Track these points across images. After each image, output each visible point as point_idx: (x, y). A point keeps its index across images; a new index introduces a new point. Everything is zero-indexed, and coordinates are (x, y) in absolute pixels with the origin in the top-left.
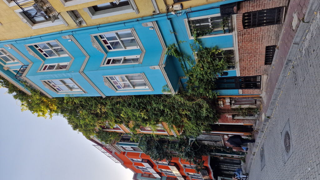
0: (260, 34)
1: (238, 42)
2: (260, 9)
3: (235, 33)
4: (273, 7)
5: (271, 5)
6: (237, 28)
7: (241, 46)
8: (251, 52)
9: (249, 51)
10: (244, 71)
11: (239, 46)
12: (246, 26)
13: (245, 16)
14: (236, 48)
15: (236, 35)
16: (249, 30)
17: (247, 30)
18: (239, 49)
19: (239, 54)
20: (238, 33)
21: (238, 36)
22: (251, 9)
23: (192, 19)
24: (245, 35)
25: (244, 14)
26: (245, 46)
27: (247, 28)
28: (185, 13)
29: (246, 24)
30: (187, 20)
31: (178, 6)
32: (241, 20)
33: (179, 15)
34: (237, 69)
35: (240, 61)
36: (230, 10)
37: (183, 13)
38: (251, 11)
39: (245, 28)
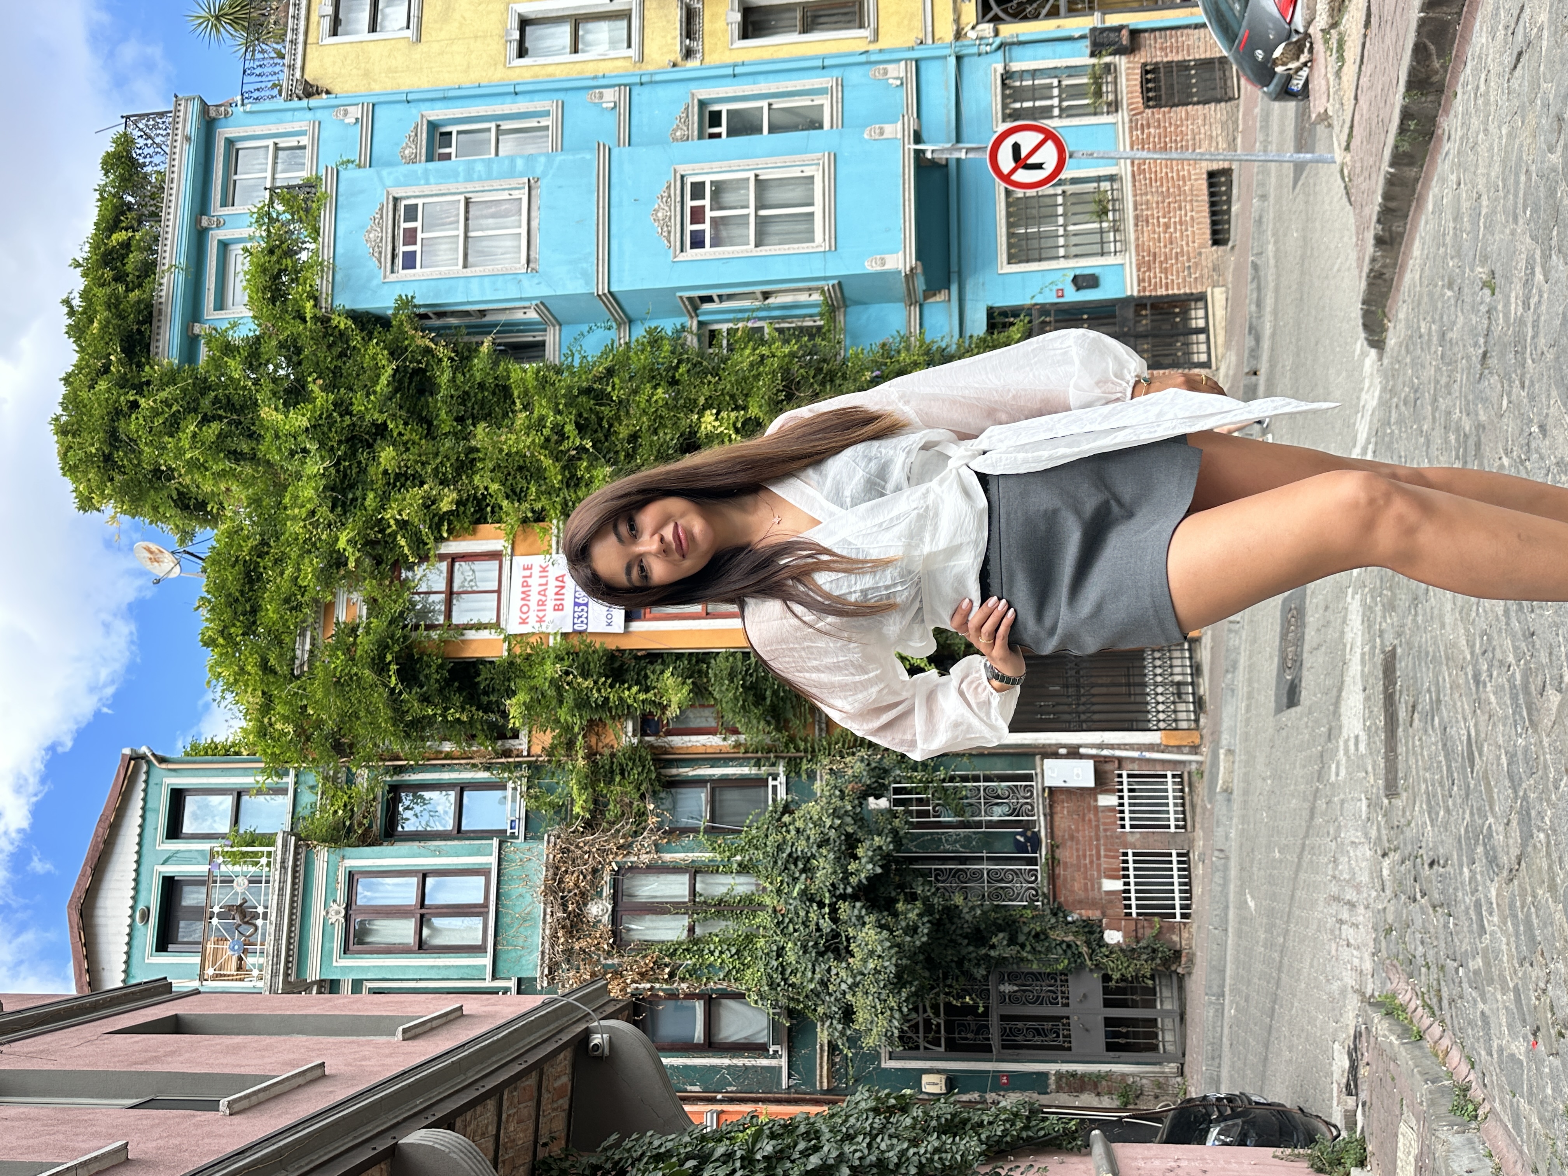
0: (1188, 128)
2: (1180, 58)
3: (1122, 117)
4: (1208, 55)
5: (1202, 49)
6: (1129, 105)
7: (1139, 164)
11: (1133, 163)
12: (1149, 99)
13: (1147, 72)
14: (1124, 170)
15: (1127, 126)
16: (1159, 114)
17: (1153, 114)
18: (1133, 176)
19: (1135, 195)
20: (1131, 121)
21: (1131, 129)
22: (1160, 57)
23: (1015, 67)
24: (1149, 127)
25: (1145, 65)
26: (1150, 168)
27: (1153, 107)
28: (999, 47)
29: (1151, 94)
30: (1000, 69)
31: (987, 28)
32: (1138, 82)
33: (983, 49)
34: (1129, 260)
35: (1136, 225)
36: (1112, 35)
37: (994, 46)
38: (1159, 59)
39: (1149, 107)
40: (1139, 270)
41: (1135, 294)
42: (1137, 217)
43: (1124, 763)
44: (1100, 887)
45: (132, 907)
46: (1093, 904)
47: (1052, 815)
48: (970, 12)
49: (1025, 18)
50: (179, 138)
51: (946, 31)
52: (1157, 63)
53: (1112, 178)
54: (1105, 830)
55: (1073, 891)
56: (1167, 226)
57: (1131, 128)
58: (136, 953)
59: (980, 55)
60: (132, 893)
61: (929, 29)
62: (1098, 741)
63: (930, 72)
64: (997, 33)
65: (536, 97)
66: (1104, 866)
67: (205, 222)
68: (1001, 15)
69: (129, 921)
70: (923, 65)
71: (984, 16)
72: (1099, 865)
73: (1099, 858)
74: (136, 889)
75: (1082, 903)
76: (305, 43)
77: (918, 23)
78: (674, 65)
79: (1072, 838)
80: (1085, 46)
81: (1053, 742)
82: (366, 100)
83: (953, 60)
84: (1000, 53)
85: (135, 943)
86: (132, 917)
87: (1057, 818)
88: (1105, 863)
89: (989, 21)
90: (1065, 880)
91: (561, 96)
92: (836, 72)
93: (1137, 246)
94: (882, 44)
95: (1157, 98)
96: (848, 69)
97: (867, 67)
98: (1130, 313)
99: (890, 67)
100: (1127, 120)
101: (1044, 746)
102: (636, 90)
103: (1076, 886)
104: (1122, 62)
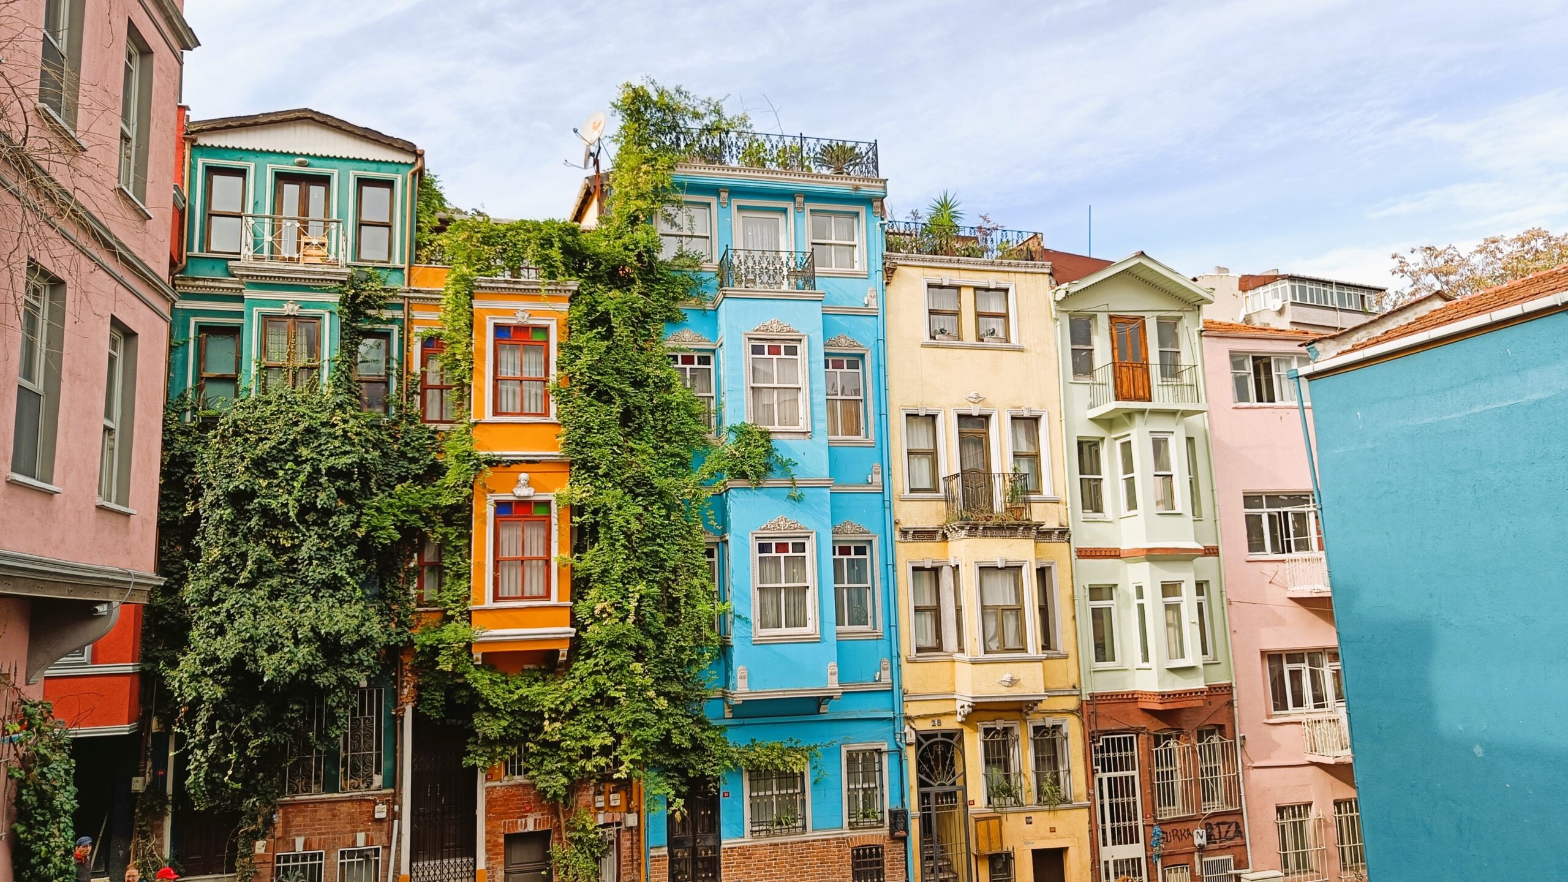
1: (823, 840)
2: (886, 871)
3: (847, 832)
6: (855, 837)
7: (813, 845)
8: (794, 866)
9: (798, 861)
10: (739, 855)
11: (814, 841)
12: (858, 851)
13: (877, 849)
14: (810, 835)
15: (840, 836)
16: (848, 859)
17: (848, 854)
18: (805, 842)
19: (791, 843)
20: (844, 839)
23: (885, 758)
24: (839, 851)
25: (882, 847)
26: (810, 853)
27: (853, 854)
28: (899, 747)
29: (861, 851)
30: (885, 748)
31: (912, 738)
32: (870, 843)
33: (898, 736)
34: (747, 840)
35: (771, 845)
36: (901, 826)
37: (900, 744)
38: (886, 856)
39: (853, 851)
40: (739, 848)
41: (723, 846)
42: (776, 845)
43: (387, 850)
44: (298, 835)
45: (308, 154)
46: (286, 832)
47: (350, 801)
48: (925, 726)
49: (919, 764)
50: (857, 182)
51: (912, 710)
52: (882, 854)
53: (804, 827)
54: (339, 838)
55: (295, 816)
56: (769, 866)
57: (839, 839)
58: (274, 158)
59: (895, 734)
60: (318, 155)
61: (914, 699)
62: (403, 832)
63: (884, 699)
64: (908, 745)
65: (878, 428)
66: (313, 838)
67: (800, 199)
68: (923, 747)
69: (298, 152)
70: (889, 695)
71: (921, 735)
72: (313, 834)
73: (319, 834)
74: (322, 157)
75: (287, 823)
76: (924, 267)
77: (919, 690)
78: (896, 523)
79: (334, 816)
80: (897, 806)
81: (404, 801)
82: (880, 311)
83: (890, 715)
84: (894, 747)
85: (282, 158)
86: (301, 155)
87: (349, 804)
88: (315, 840)
89: (917, 739)
90: (304, 811)
91: (878, 446)
92: (886, 635)
93: (757, 846)
94: (905, 666)
95: (858, 856)
96: (888, 643)
97: (889, 656)
98: (710, 842)
99: (888, 672)
100: (844, 836)
101: (401, 794)
102: (880, 496)
103: (299, 819)
104: (885, 831)
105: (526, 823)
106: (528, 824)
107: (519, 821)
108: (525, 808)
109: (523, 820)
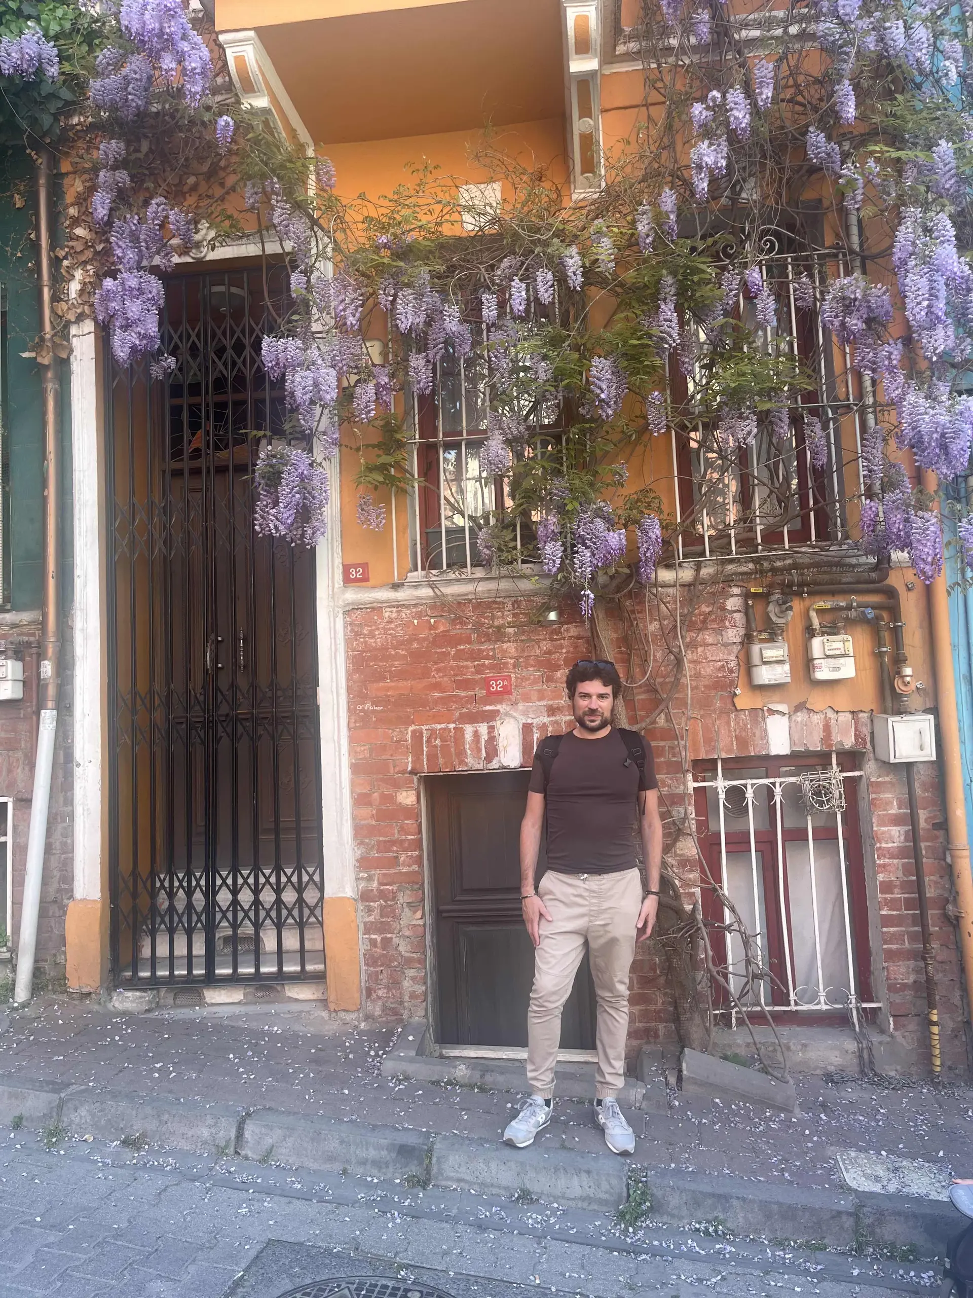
81: (77, 651)
101: (63, 627)
105: (492, 739)
106: (501, 743)
107: (469, 730)
108: (486, 683)
109: (483, 729)
